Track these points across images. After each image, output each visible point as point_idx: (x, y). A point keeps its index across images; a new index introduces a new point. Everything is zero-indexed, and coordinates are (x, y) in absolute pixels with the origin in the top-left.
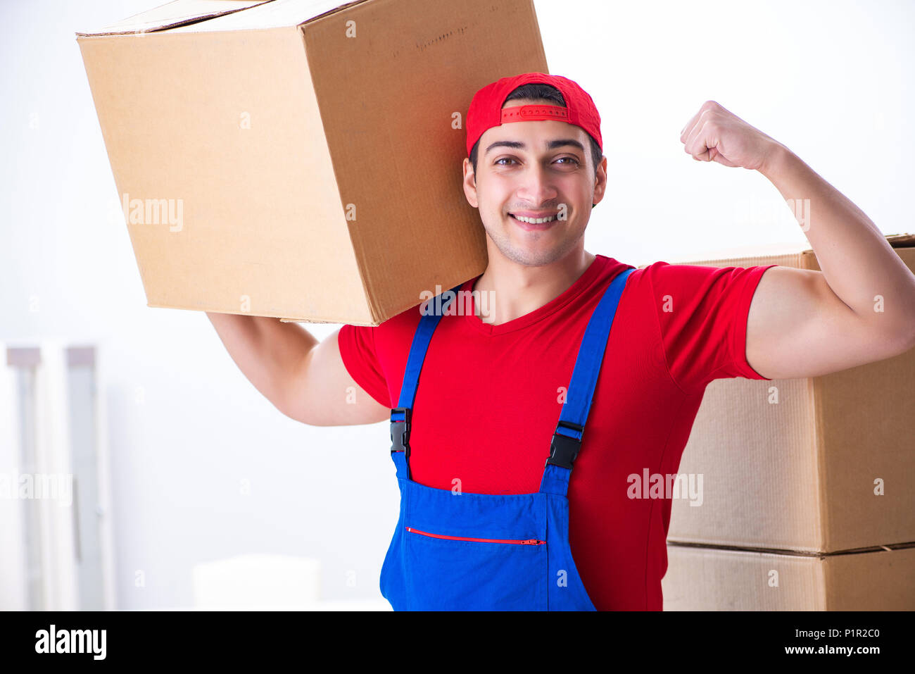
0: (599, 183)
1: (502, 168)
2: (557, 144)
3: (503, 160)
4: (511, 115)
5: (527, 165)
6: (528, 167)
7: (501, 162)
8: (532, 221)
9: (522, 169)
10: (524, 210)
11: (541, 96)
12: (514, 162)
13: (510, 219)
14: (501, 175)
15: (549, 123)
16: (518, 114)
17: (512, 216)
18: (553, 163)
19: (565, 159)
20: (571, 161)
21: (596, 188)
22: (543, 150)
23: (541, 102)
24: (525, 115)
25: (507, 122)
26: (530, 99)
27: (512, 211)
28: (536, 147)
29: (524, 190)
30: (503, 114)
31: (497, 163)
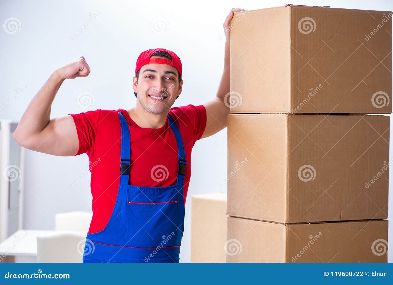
0: (180, 89)
1: (147, 79)
2: (168, 72)
3: (148, 76)
4: (153, 61)
5: (157, 78)
6: (156, 79)
7: (147, 77)
8: (156, 98)
9: (154, 80)
10: (154, 94)
11: (164, 56)
12: (152, 77)
13: (149, 97)
14: (148, 81)
15: (165, 65)
16: (155, 61)
17: (149, 96)
18: (165, 79)
19: (169, 78)
20: (172, 79)
21: (178, 90)
22: (162, 73)
23: (164, 58)
24: (158, 61)
25: (152, 63)
26: (160, 56)
27: (150, 94)
28: (160, 73)
29: (155, 87)
30: (150, 60)
31: (146, 77)
